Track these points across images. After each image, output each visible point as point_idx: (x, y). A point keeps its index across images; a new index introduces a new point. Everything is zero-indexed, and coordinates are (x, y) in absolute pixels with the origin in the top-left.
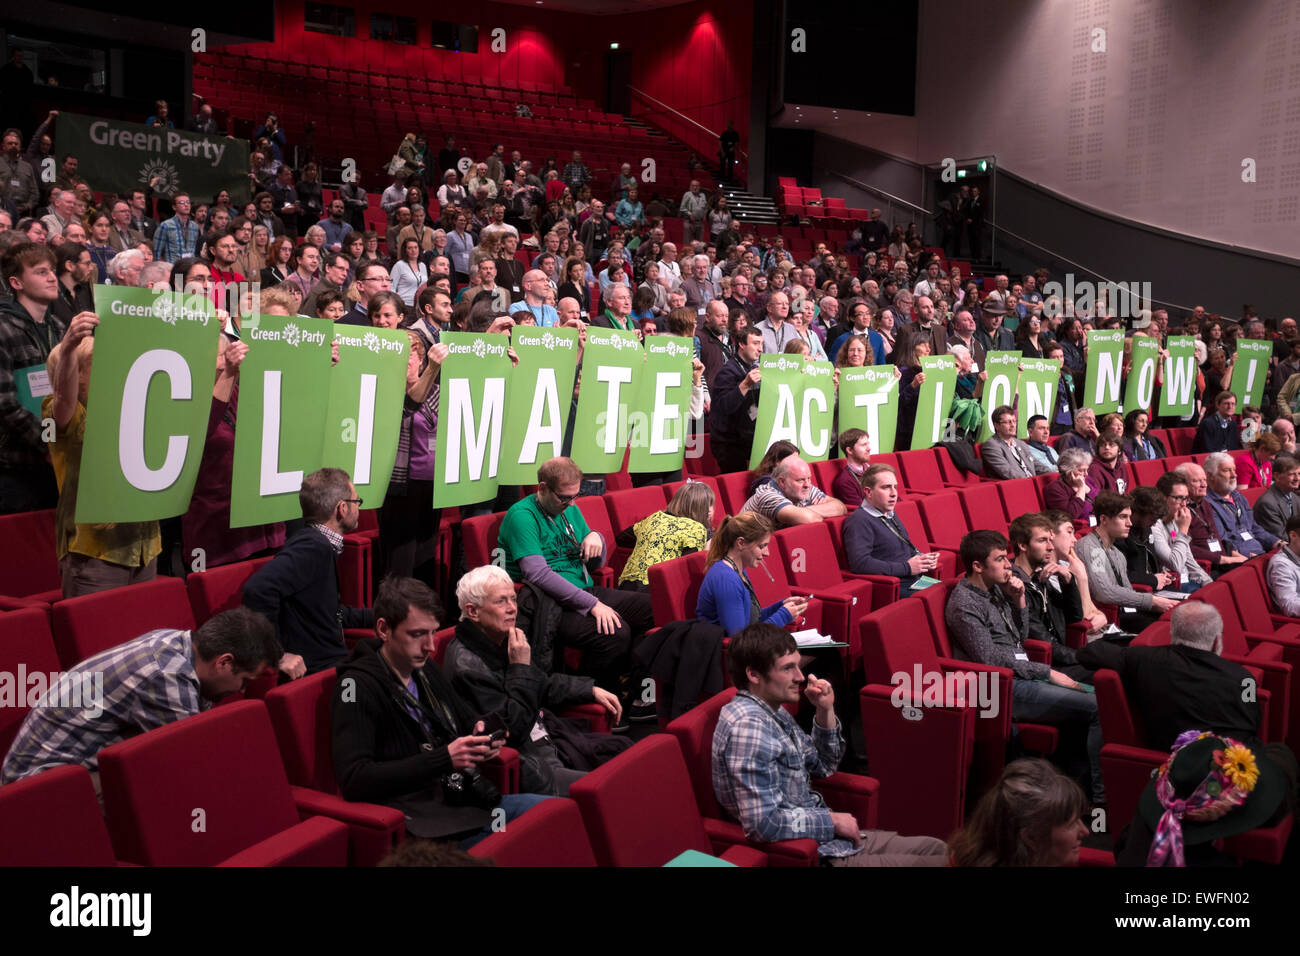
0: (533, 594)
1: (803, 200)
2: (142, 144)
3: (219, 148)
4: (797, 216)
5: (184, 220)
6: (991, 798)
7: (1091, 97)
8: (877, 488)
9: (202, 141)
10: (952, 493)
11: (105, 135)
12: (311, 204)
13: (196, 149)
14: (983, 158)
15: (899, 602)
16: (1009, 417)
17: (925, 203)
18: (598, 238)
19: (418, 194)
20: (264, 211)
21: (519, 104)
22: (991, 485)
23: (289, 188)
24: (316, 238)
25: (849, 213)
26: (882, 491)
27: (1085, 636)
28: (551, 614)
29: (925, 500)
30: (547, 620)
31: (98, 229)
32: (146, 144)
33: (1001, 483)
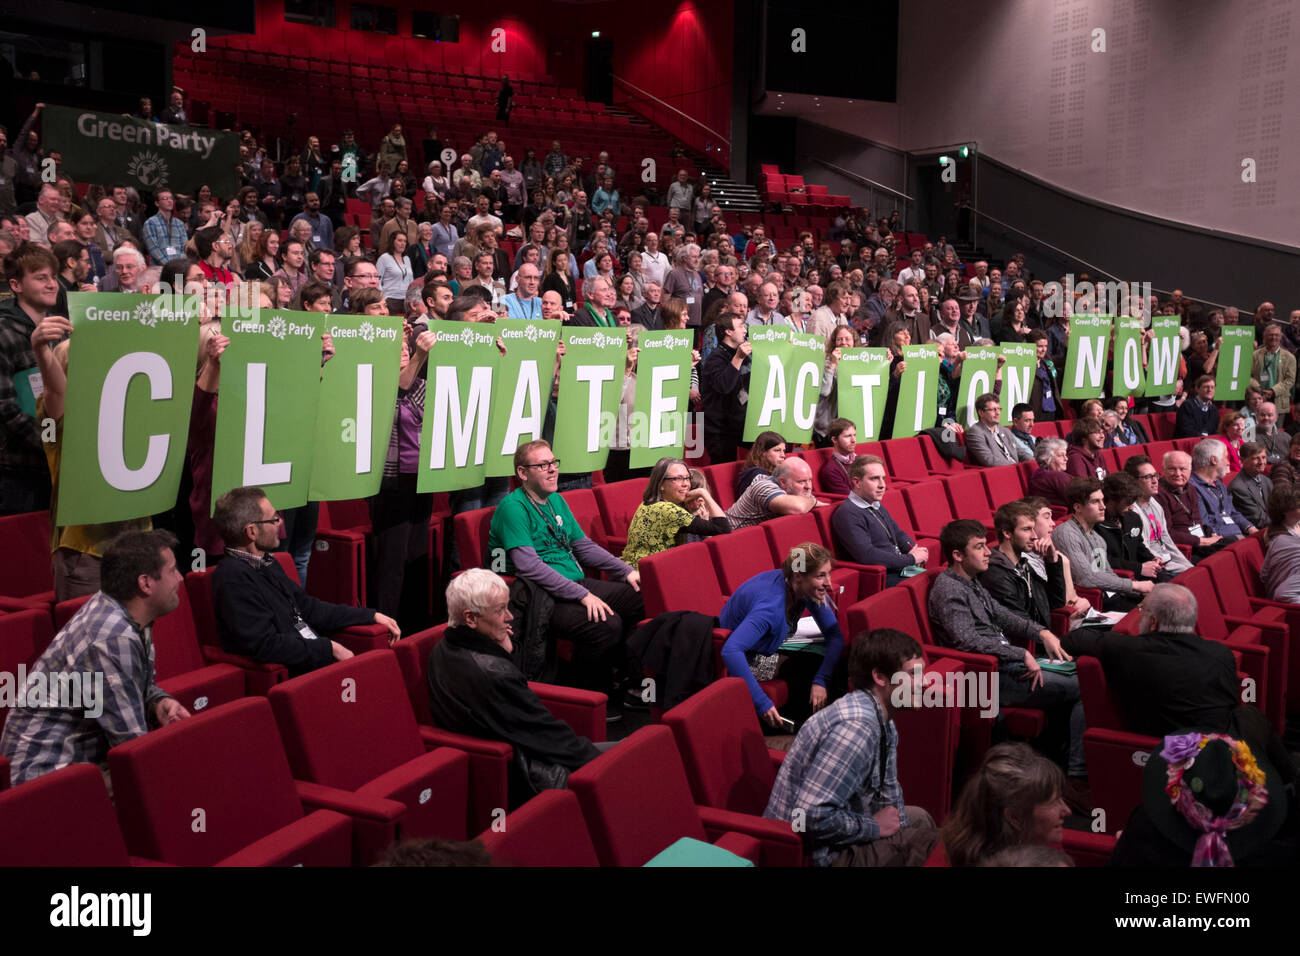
0: (526, 587)
1: (786, 187)
2: (130, 136)
3: (209, 140)
4: (779, 204)
5: (167, 216)
6: (975, 783)
7: (1071, 83)
8: (866, 479)
9: (191, 134)
10: (936, 481)
11: (94, 127)
12: (295, 198)
13: (185, 142)
14: (966, 144)
15: (885, 590)
16: (993, 404)
17: (907, 189)
18: (582, 228)
19: (402, 186)
20: (249, 206)
22: (974, 472)
23: (273, 181)
24: (302, 232)
25: (832, 200)
26: (870, 482)
27: (1068, 621)
28: (544, 608)
29: (910, 488)
30: (540, 613)
31: (83, 228)
32: (135, 137)
33: (985, 470)
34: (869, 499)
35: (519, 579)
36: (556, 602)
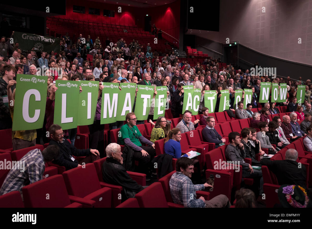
0: (127, 148)
1: (193, 52)
3: (53, 40)
4: (191, 56)
5: (44, 58)
7: (261, 27)
8: (210, 122)
9: (49, 39)
10: (228, 122)
11: (26, 37)
14: (236, 41)
16: (242, 104)
17: (222, 52)
18: (143, 61)
19: (100, 51)
20: (63, 56)
21: (124, 29)
23: (69, 50)
25: (203, 55)
26: (211, 123)
27: (260, 157)
28: (132, 153)
29: (221, 124)
31: (24, 61)
32: (36, 39)
34: (211, 127)
35: (126, 146)
36: (134, 152)
